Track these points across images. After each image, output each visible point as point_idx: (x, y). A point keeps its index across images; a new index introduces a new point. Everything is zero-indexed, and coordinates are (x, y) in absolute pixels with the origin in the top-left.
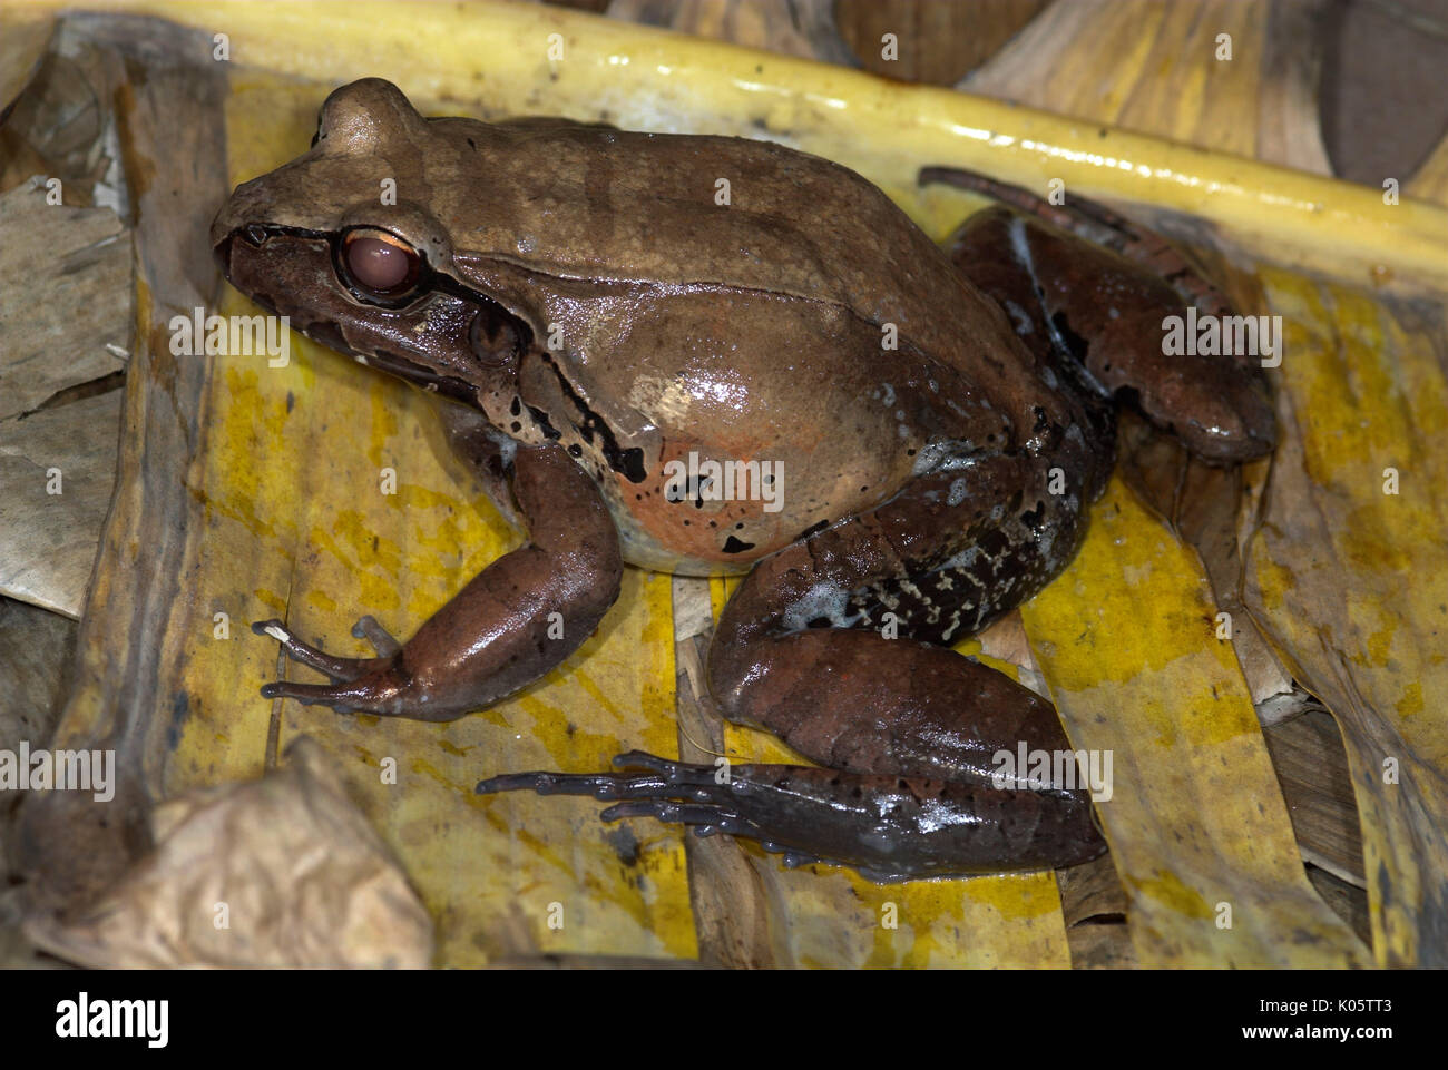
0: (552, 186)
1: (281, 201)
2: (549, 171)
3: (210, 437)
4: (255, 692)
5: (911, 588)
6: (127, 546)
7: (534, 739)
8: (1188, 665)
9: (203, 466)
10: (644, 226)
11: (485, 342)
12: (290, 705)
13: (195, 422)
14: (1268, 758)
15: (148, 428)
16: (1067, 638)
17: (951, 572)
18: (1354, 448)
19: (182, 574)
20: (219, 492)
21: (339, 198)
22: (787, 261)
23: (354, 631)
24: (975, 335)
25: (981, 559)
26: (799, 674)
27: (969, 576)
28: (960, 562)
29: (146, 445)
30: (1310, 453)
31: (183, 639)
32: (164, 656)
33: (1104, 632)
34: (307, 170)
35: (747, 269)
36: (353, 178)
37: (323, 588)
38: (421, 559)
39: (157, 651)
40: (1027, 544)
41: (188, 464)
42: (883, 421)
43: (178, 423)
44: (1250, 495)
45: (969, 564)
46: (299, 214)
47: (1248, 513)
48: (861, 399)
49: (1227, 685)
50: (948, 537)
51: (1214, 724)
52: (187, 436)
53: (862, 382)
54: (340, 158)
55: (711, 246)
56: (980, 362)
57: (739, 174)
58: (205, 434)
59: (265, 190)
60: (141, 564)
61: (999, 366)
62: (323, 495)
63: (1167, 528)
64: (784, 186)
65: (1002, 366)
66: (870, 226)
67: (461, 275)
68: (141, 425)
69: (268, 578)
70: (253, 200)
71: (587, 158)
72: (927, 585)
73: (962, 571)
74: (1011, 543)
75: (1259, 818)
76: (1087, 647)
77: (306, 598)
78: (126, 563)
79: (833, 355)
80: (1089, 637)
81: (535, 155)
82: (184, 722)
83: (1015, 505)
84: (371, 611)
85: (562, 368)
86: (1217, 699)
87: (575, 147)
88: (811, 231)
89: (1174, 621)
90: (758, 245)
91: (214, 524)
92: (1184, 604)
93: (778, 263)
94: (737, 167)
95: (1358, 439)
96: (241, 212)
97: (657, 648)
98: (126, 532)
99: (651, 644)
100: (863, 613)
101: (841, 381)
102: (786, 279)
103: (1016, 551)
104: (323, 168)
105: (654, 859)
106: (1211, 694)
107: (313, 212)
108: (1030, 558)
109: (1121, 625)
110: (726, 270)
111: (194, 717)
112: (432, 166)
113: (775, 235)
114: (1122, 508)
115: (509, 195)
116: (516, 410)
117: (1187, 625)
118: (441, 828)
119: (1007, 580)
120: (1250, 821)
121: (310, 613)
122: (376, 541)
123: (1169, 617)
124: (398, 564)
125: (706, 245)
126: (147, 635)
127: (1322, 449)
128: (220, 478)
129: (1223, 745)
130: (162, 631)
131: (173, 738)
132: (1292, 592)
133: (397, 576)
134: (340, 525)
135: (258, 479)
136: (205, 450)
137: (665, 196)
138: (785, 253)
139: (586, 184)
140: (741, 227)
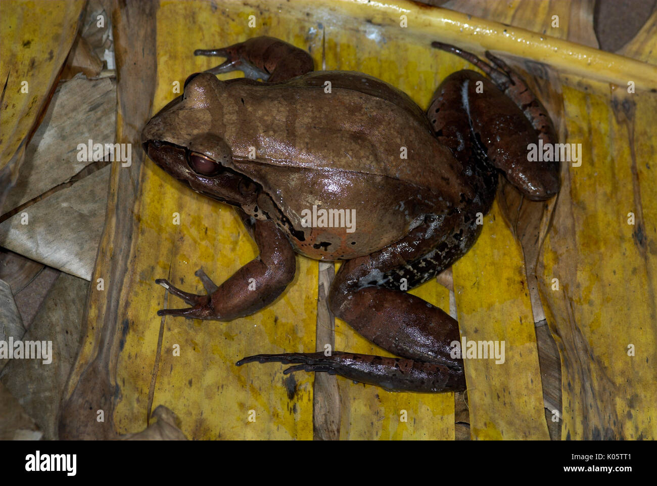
0: (272, 124)
1: (167, 130)
2: (272, 116)
3: (144, 187)
4: (155, 313)
5: (410, 267)
6: (108, 249)
7: (262, 327)
8: (512, 305)
9: (140, 202)
10: (307, 144)
11: (245, 188)
12: (168, 318)
13: (138, 181)
14: (537, 356)
15: (119, 188)
16: (468, 284)
17: (425, 260)
18: (590, 186)
19: (129, 261)
20: (146, 215)
21: (189, 130)
22: (363, 157)
23: (196, 274)
24: (438, 169)
25: (437, 254)
26: (362, 309)
27: (432, 260)
28: (429, 256)
29: (118, 197)
30: (573, 186)
31: (128, 294)
32: (121, 302)
33: (483, 283)
34: (178, 115)
35: (347, 163)
36: (196, 120)
37: (185, 253)
38: (223, 237)
39: (118, 301)
40: (455, 245)
41: (134, 202)
42: (399, 217)
43: (131, 183)
44: (547, 210)
45: (432, 256)
46: (174, 138)
47: (546, 220)
48: (391, 211)
49: (526, 317)
50: (425, 251)
51: (519, 336)
52: (134, 189)
53: (391, 204)
54: (191, 109)
55: (333, 152)
56: (440, 180)
57: (347, 112)
58: (142, 186)
59: (161, 123)
60: (113, 258)
61: (446, 180)
62: (186, 209)
63: (512, 232)
64: (364, 118)
65: (448, 179)
66: (398, 132)
67: (235, 167)
68: (116, 187)
69: (163, 255)
70: (156, 128)
71: (288, 109)
72: (415, 266)
73: (429, 259)
74: (449, 246)
75: (530, 386)
76: (475, 290)
77: (178, 257)
78: (108, 258)
79: (380, 195)
80: (477, 285)
81: (267, 108)
82: (127, 334)
83: (452, 232)
84: (203, 263)
85: (274, 198)
86: (522, 324)
87: (283, 103)
88: (374, 139)
89: (510, 281)
90: (352, 150)
91: (143, 232)
92: (514, 273)
93: (359, 158)
94: (347, 108)
95: (592, 181)
96: (152, 133)
97: (312, 279)
98: (108, 243)
99: (310, 276)
100: (390, 277)
101: (383, 205)
102: (362, 166)
103: (451, 249)
104: (184, 114)
105: (301, 394)
106: (519, 321)
107: (179, 137)
108: (456, 250)
109: (489, 281)
110: (338, 163)
111: (131, 331)
112: (226, 114)
113: (359, 144)
114: (496, 218)
115: (256, 130)
116: (256, 210)
117: (514, 284)
118: (220, 388)
119: (447, 260)
120: (527, 388)
121: (179, 265)
122: (207, 229)
123: (508, 279)
124: (215, 239)
125: (331, 152)
126: (114, 293)
127: (578, 185)
128: (147, 207)
129: (521, 347)
130: (120, 290)
131: (122, 344)
132: (556, 266)
133: (214, 245)
134: (193, 223)
135: (162, 204)
136: (141, 194)
137: (317, 126)
138: (362, 153)
139: (287, 121)
140: (346, 141)
